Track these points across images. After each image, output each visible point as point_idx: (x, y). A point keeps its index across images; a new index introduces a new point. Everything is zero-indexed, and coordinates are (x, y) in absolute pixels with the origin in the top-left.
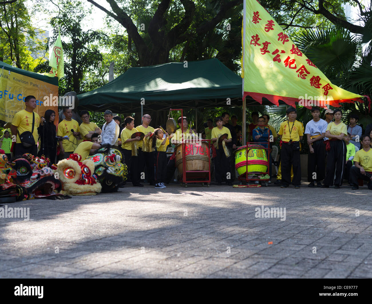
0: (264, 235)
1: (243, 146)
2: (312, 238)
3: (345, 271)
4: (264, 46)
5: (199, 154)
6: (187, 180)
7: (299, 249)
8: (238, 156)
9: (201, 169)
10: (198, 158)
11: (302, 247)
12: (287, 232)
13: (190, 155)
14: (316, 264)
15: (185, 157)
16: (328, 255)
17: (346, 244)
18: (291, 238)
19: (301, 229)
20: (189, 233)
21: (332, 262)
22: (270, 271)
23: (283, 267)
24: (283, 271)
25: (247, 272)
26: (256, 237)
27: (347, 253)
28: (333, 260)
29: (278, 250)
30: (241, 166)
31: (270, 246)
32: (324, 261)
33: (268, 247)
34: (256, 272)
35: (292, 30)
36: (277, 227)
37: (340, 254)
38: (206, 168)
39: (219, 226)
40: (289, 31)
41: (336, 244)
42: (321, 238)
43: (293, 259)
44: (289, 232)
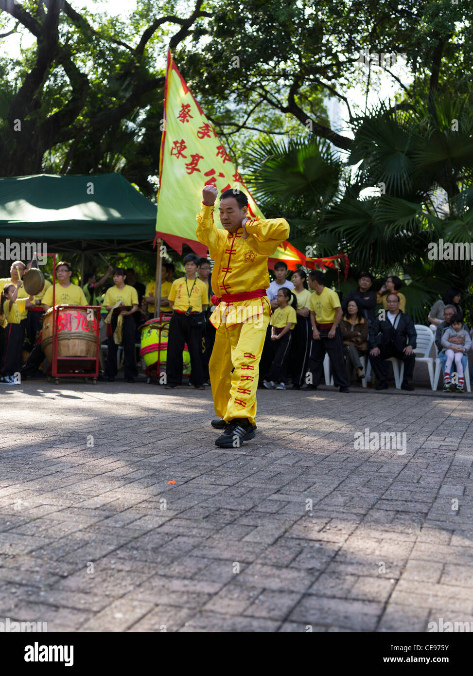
0: (165, 468)
1: (154, 319)
2: (239, 474)
3: (277, 528)
4: (193, 161)
5: (80, 329)
6: (58, 372)
7: (215, 492)
8: (145, 335)
9: (83, 355)
10: (79, 337)
11: (221, 488)
12: (203, 464)
13: (66, 331)
14: (235, 517)
15: (57, 334)
16: (257, 502)
17: (288, 484)
18: (206, 473)
19: (225, 459)
20: (42, 465)
21: (260, 514)
22: (159, 530)
23: (184, 522)
24: (181, 530)
25: (122, 532)
26: (151, 472)
27: (286, 500)
28: (263, 510)
29: (182, 495)
30: (150, 352)
31: (170, 487)
32: (249, 513)
33: (167, 489)
34: (137, 532)
35: (246, 135)
36: (189, 455)
37: (276, 501)
38: (92, 353)
39: (95, 453)
40: (242, 136)
41: (273, 484)
42: (253, 474)
43: (201, 510)
44: (206, 464)
